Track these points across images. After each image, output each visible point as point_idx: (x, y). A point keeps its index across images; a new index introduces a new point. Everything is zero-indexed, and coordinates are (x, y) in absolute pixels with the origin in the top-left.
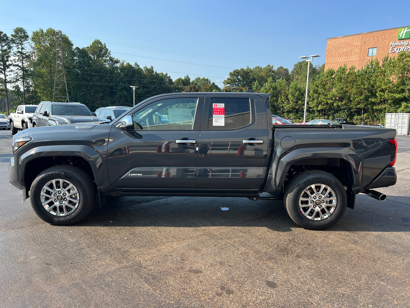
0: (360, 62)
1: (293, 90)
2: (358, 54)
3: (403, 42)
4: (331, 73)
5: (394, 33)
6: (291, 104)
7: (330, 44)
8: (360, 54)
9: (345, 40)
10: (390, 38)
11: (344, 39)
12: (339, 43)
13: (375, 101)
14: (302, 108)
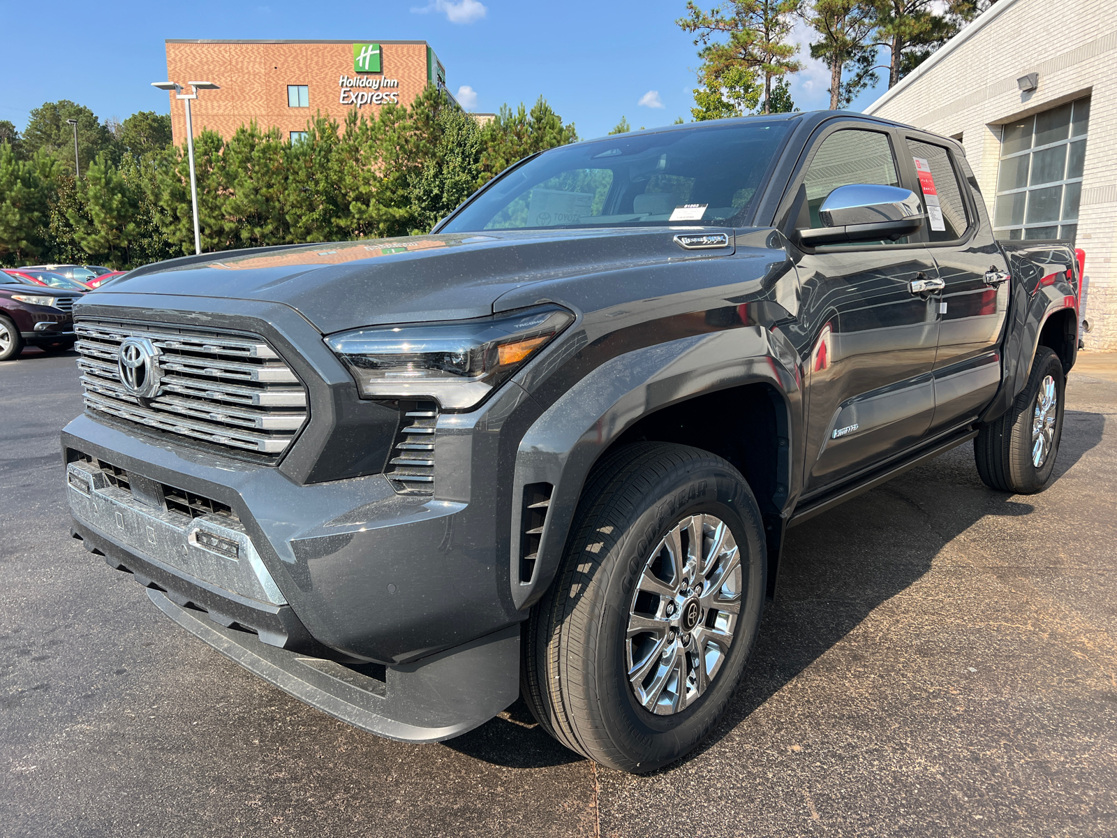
0: (271, 119)
1: (100, 190)
2: (262, 98)
3: (367, 79)
4: (212, 142)
5: (343, 54)
6: (103, 233)
7: (177, 59)
8: (267, 99)
9: (220, 52)
10: (335, 66)
11: (216, 49)
12: (205, 60)
13: (348, 226)
14: (140, 246)
